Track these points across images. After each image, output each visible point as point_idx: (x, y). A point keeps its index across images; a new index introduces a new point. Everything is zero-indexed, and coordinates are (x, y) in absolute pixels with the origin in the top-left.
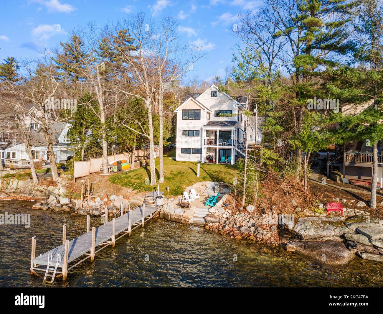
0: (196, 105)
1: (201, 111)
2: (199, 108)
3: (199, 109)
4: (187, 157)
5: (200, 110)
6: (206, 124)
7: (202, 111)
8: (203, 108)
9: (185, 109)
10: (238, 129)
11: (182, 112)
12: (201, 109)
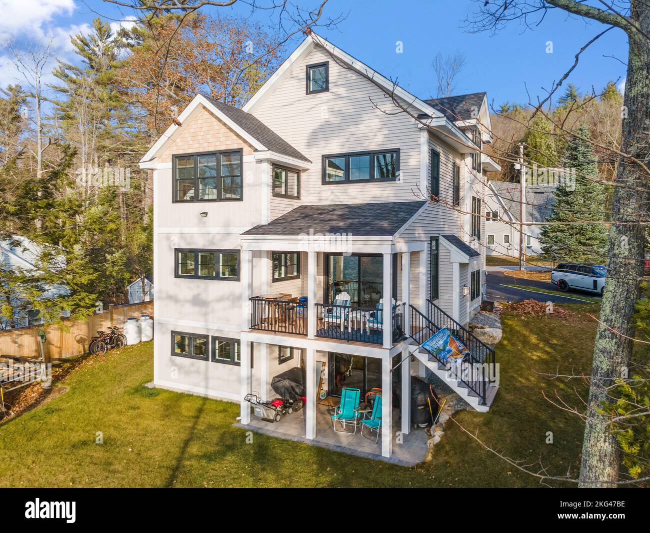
0: (224, 130)
1: (246, 159)
2: (235, 144)
3: (235, 147)
4: (198, 372)
5: (239, 152)
6: (265, 221)
7: (248, 159)
8: (250, 146)
9: (181, 152)
10: (435, 239)
11: (169, 165)
12: (246, 149)
